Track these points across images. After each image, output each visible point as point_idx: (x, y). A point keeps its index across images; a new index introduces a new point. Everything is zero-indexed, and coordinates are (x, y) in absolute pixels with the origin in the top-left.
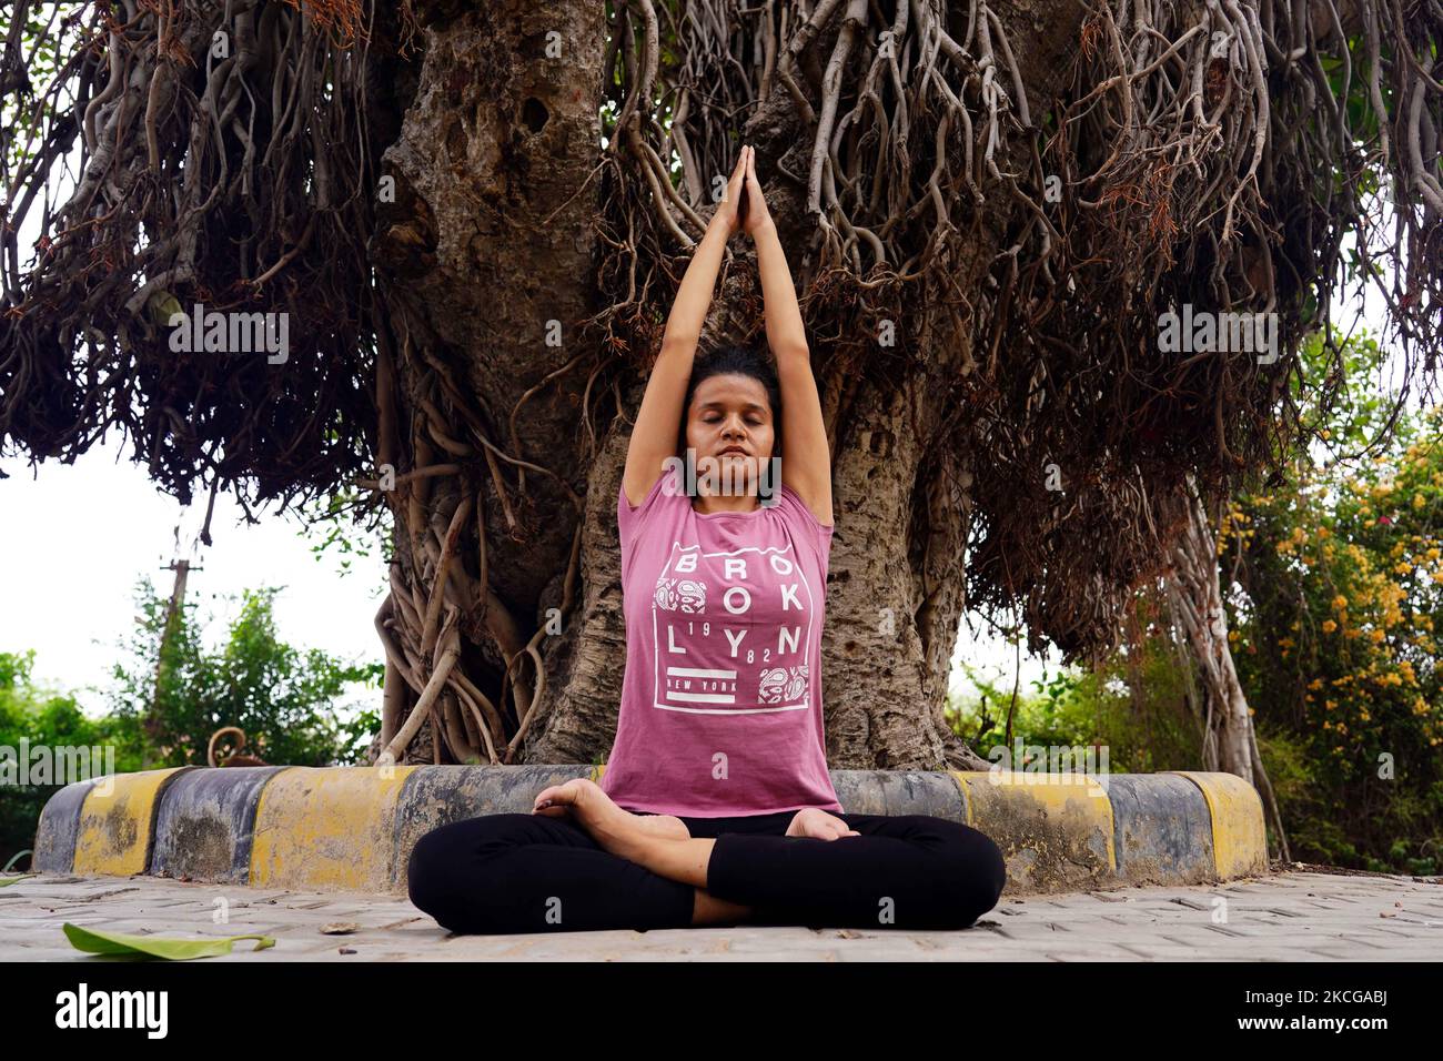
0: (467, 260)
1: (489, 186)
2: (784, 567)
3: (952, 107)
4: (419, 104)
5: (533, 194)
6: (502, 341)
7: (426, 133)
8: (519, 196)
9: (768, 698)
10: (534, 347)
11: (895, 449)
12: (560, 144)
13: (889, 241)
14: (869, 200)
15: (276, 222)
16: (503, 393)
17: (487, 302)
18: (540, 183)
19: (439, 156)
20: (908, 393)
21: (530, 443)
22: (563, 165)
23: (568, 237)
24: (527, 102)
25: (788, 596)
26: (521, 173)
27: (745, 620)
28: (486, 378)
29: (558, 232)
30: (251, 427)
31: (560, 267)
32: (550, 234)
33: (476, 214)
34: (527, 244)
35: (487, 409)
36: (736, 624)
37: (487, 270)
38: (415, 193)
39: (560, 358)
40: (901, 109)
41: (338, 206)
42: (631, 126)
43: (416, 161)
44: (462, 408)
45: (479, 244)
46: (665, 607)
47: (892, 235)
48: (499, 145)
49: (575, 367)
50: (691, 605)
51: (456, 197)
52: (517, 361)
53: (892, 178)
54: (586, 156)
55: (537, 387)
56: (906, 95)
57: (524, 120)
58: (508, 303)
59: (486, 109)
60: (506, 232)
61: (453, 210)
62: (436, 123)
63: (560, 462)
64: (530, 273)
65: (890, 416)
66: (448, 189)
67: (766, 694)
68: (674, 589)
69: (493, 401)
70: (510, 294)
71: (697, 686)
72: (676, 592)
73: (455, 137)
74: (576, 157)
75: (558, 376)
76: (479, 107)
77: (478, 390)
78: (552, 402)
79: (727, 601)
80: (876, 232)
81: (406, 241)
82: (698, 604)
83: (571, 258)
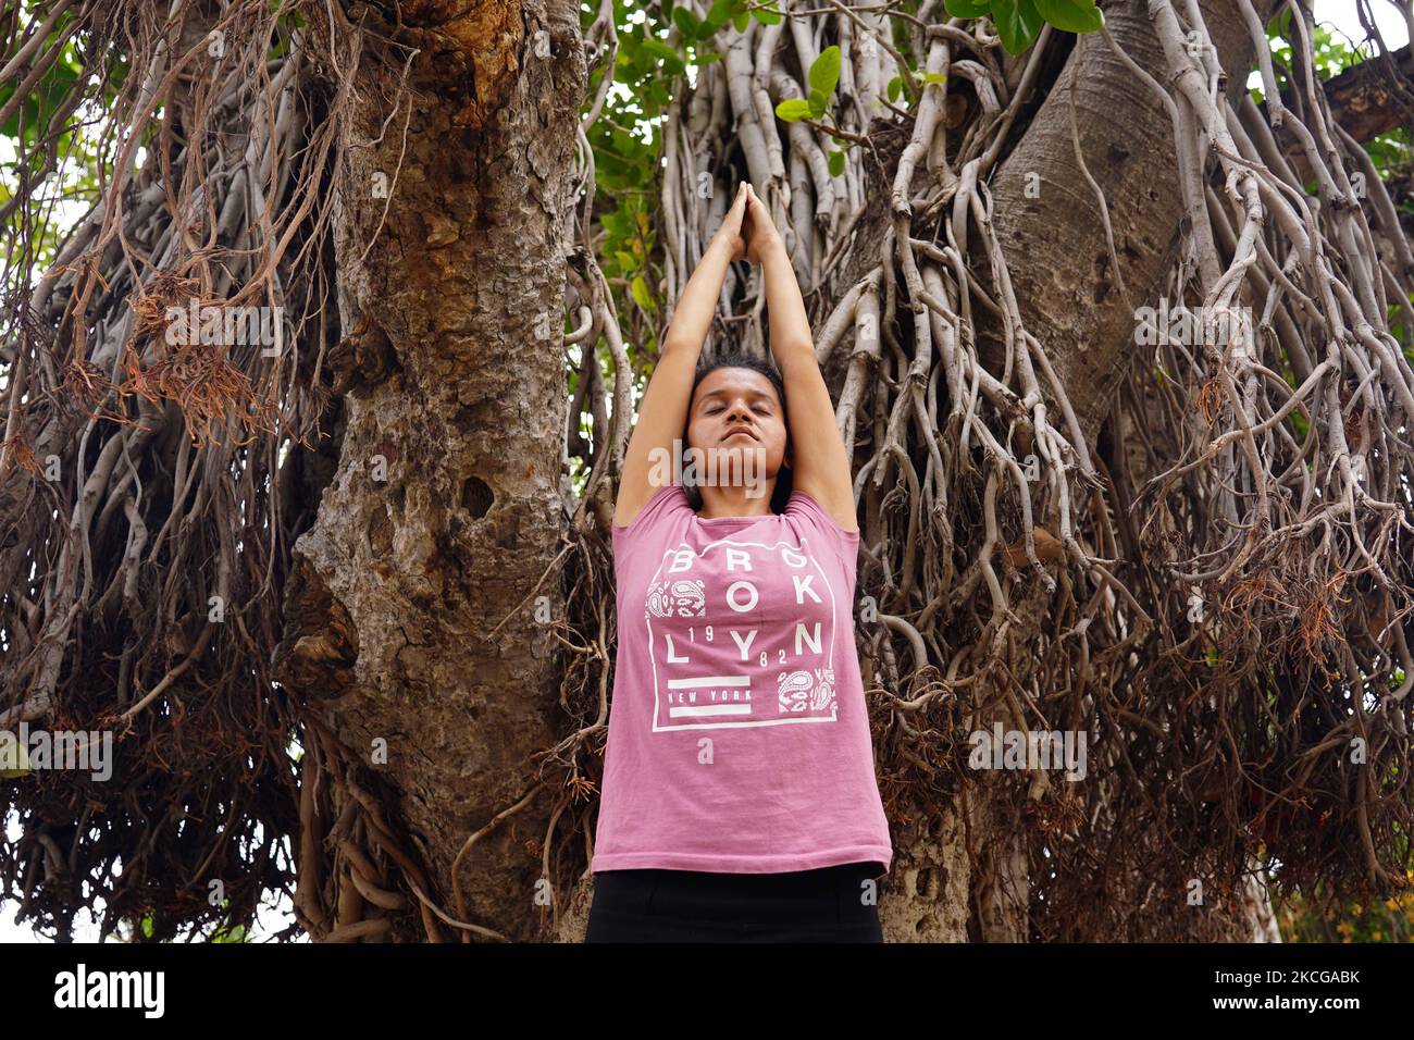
0: (394, 677)
1: (420, 587)
2: (799, 562)
3: (1002, 464)
4: (338, 484)
5: (476, 593)
6: (439, 773)
7: (344, 520)
8: (458, 597)
9: (792, 705)
10: (480, 779)
11: (948, 886)
12: (508, 532)
13: (930, 633)
14: (900, 577)
15: (163, 629)
16: (443, 834)
17: (420, 726)
18: (484, 580)
19: (359, 550)
20: (960, 810)
21: (478, 899)
22: (513, 556)
23: (521, 641)
24: (468, 482)
25: (802, 589)
26: (460, 568)
27: (754, 619)
28: (421, 814)
29: (508, 637)
30: (144, 855)
31: (511, 679)
32: (498, 640)
33: (404, 621)
34: (469, 654)
35: (424, 851)
36: (742, 623)
37: (419, 687)
38: (330, 594)
39: (514, 791)
40: (935, 463)
41: (241, 606)
42: (600, 497)
43: (332, 556)
44: (392, 851)
45: (408, 656)
46: (660, 614)
47: (933, 624)
48: (433, 534)
49: (534, 803)
50: (688, 607)
51: (379, 601)
52: (459, 798)
53: (928, 550)
54: (543, 541)
55: (484, 831)
56: (940, 446)
57: (463, 504)
58: (446, 727)
59: (416, 491)
60: (442, 641)
61: (375, 617)
62: (355, 509)
63: (516, 921)
64: (474, 687)
65: (940, 846)
66: (369, 591)
67: (787, 701)
68: (668, 592)
69: (431, 842)
70: (448, 716)
71: (703, 699)
72: (670, 595)
73: (376, 525)
74: (530, 545)
75: (514, 815)
76: (409, 489)
77: (412, 827)
78: (505, 845)
79: (730, 597)
80: (914, 621)
81: (315, 658)
82: (697, 606)
83: (525, 666)
